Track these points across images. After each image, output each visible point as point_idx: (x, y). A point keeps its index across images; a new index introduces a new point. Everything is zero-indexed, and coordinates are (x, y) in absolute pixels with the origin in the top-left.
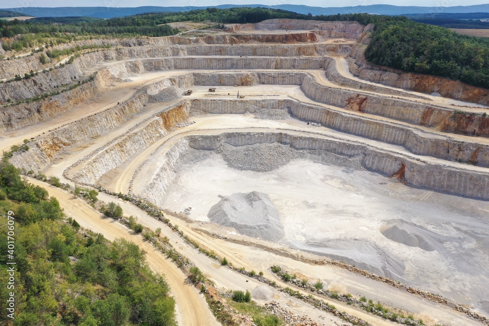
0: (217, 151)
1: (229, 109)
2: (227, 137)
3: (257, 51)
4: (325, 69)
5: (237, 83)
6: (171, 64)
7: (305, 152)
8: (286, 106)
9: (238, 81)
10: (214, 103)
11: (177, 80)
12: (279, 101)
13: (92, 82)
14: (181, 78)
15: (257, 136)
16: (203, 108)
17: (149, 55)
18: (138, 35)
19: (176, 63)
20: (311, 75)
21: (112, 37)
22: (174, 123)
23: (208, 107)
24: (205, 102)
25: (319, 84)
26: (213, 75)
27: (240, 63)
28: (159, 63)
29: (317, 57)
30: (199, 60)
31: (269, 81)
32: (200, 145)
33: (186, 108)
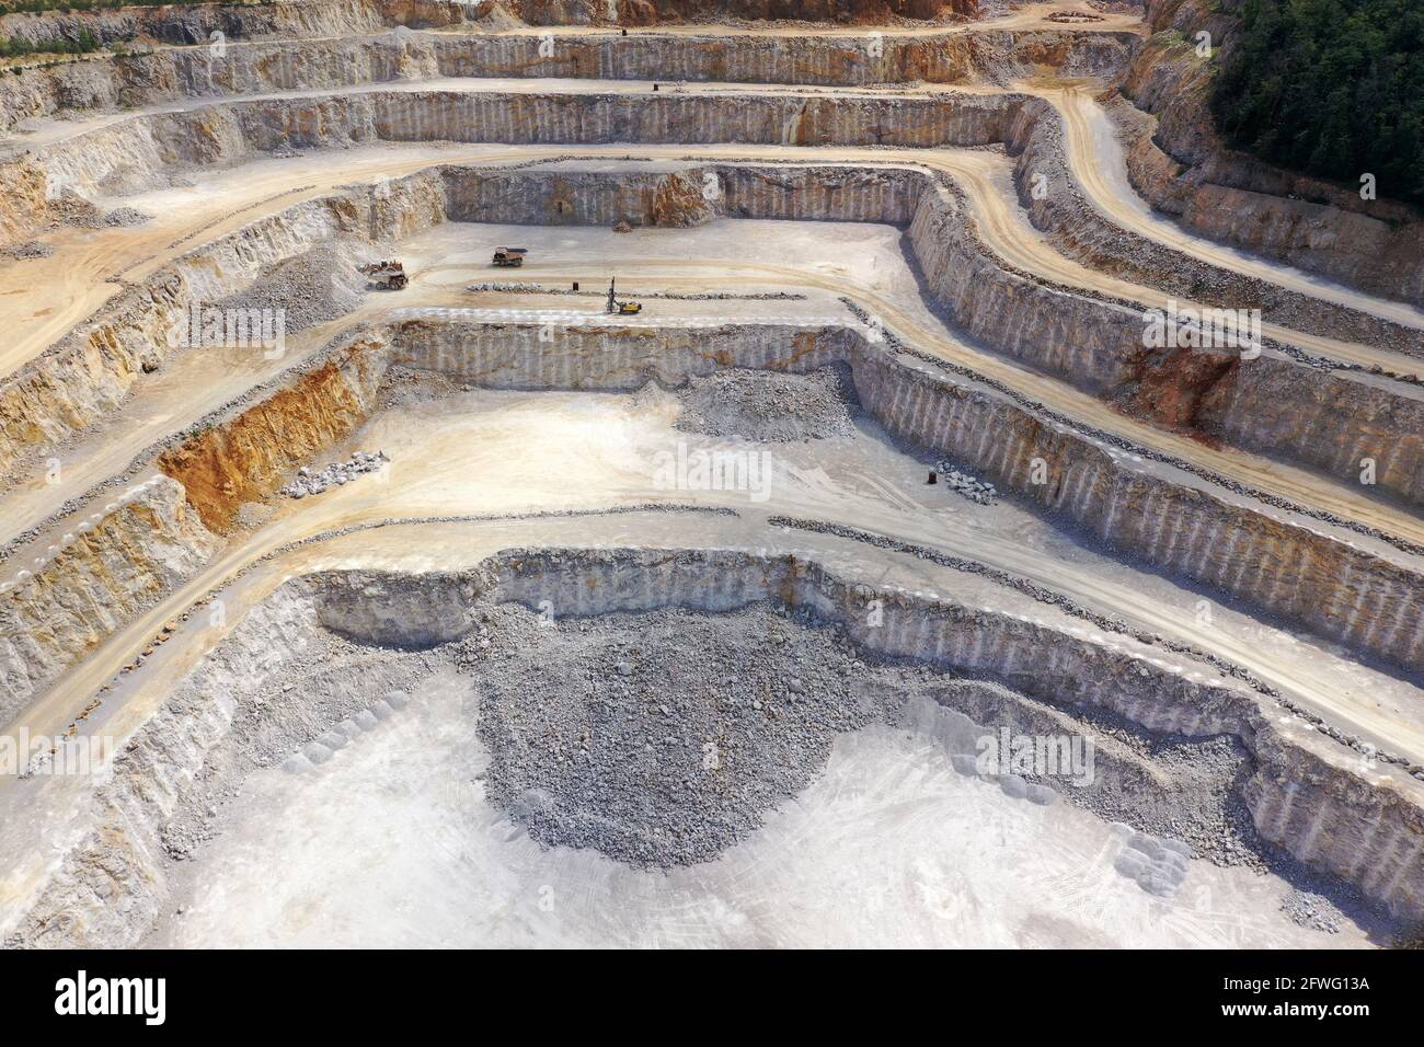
0: (462, 651)
1: (567, 367)
2: (519, 574)
4: (1013, 151)
5: (630, 215)
6: (361, 121)
7: (913, 684)
8: (830, 357)
9: (634, 206)
10: (497, 340)
11: (363, 207)
12: (800, 334)
14: (379, 195)
15: (666, 569)
16: (446, 361)
17: (271, 77)
19: (386, 115)
20: (951, 186)
22: (279, 470)
23: (471, 361)
24: (459, 335)
25: (990, 255)
26: (526, 179)
27: (652, 116)
28: (308, 115)
29: (978, 91)
30: (481, 103)
31: (769, 206)
32: (376, 620)
33: (362, 369)
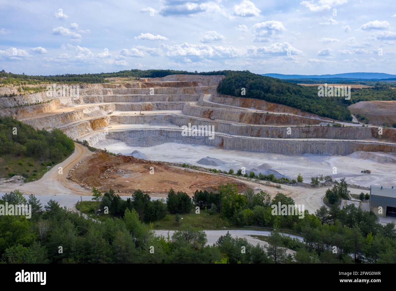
0: (123, 140)
1: (134, 121)
2: (129, 133)
3: (158, 91)
5: (143, 109)
6: (101, 99)
8: (169, 119)
9: (143, 108)
10: (125, 118)
11: (104, 107)
12: (166, 116)
13: (49, 103)
14: (106, 106)
16: (118, 121)
17: (87, 94)
18: (81, 82)
19: (105, 99)
20: (188, 104)
21: (63, 83)
22: (98, 127)
23: (121, 120)
24: (119, 117)
26: (127, 105)
27: (146, 98)
28: (94, 98)
29: (195, 94)
30: (120, 97)
31: (163, 108)
32: (113, 137)
33: (107, 120)
